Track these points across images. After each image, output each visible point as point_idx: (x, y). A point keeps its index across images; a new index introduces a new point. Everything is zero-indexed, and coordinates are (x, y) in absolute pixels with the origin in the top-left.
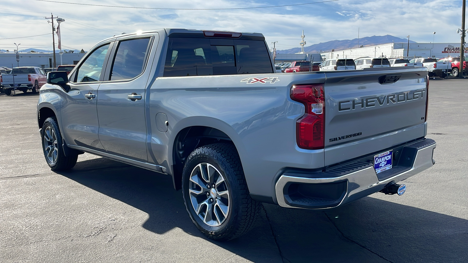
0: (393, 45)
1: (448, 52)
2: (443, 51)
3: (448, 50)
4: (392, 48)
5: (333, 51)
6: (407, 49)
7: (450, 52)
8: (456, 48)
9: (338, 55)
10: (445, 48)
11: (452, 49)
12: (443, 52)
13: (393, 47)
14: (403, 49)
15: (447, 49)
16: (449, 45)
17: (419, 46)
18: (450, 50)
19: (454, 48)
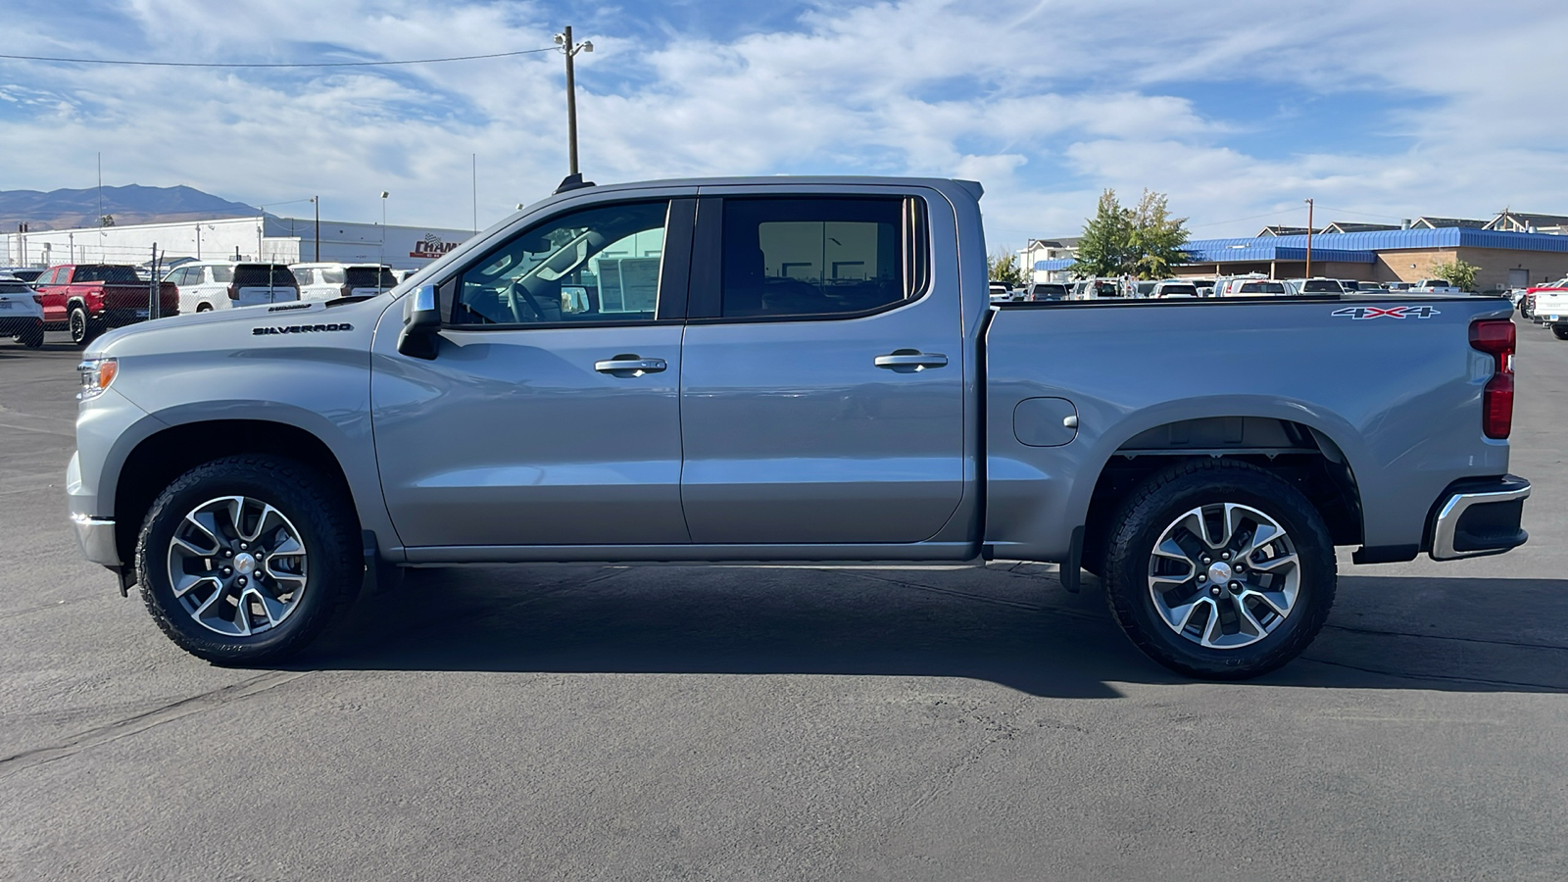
0: (261, 224)
1: (425, 256)
2: (414, 251)
3: (426, 250)
4: (260, 231)
5: (24, 228)
6: (315, 240)
7: (433, 256)
8: (448, 245)
9: (48, 246)
10: (419, 243)
11: (437, 248)
12: (412, 255)
13: (262, 229)
14: (299, 239)
15: (423, 246)
16: (429, 233)
17: (341, 232)
18: (431, 250)
19: (442, 244)
